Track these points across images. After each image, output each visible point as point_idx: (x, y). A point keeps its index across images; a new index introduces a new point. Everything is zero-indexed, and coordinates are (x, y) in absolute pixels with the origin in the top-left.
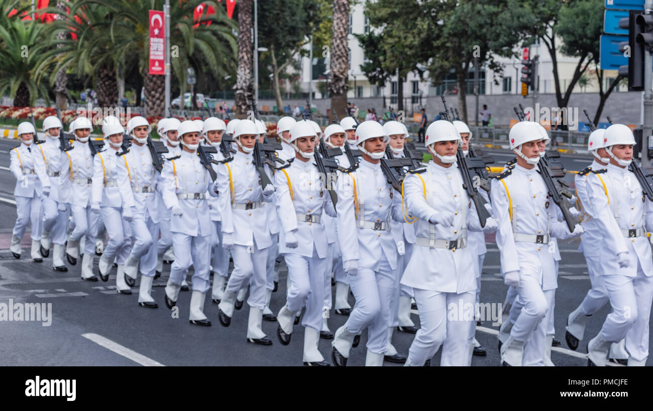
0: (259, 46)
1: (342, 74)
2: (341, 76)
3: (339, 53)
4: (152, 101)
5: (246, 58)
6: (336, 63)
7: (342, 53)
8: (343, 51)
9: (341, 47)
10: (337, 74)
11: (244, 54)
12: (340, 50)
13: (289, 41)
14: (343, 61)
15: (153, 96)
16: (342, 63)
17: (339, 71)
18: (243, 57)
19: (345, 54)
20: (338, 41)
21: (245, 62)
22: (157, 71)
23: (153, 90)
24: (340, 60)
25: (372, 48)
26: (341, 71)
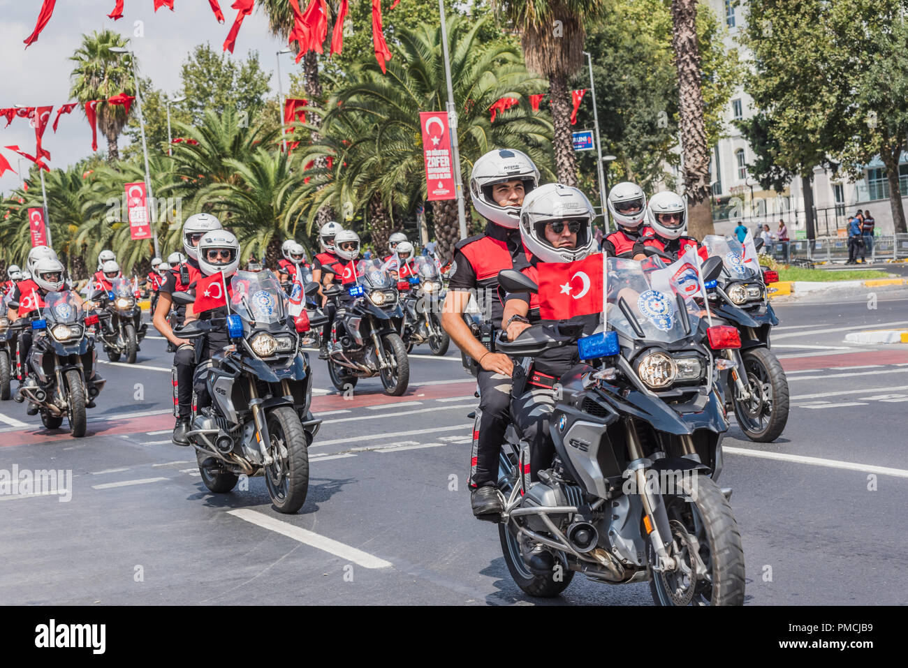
0: (604, 154)
1: (699, 170)
2: (698, 173)
3: (691, 141)
4: (446, 239)
5: (567, 164)
6: (690, 155)
7: (697, 141)
8: (698, 138)
9: (694, 132)
10: (693, 170)
11: (564, 158)
12: (693, 137)
13: (647, 142)
14: (700, 153)
15: (448, 233)
16: (698, 155)
17: (694, 167)
18: (562, 164)
19: (701, 143)
20: (690, 125)
21: (566, 170)
22: (443, 196)
23: (446, 224)
24: (695, 151)
25: (761, 139)
26: (697, 166)
